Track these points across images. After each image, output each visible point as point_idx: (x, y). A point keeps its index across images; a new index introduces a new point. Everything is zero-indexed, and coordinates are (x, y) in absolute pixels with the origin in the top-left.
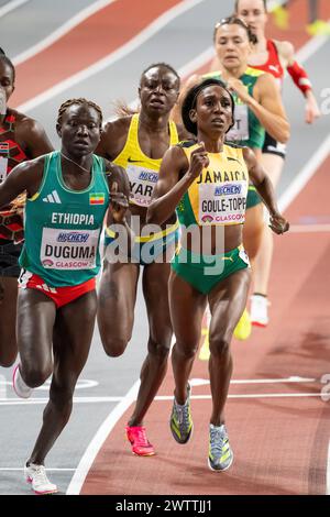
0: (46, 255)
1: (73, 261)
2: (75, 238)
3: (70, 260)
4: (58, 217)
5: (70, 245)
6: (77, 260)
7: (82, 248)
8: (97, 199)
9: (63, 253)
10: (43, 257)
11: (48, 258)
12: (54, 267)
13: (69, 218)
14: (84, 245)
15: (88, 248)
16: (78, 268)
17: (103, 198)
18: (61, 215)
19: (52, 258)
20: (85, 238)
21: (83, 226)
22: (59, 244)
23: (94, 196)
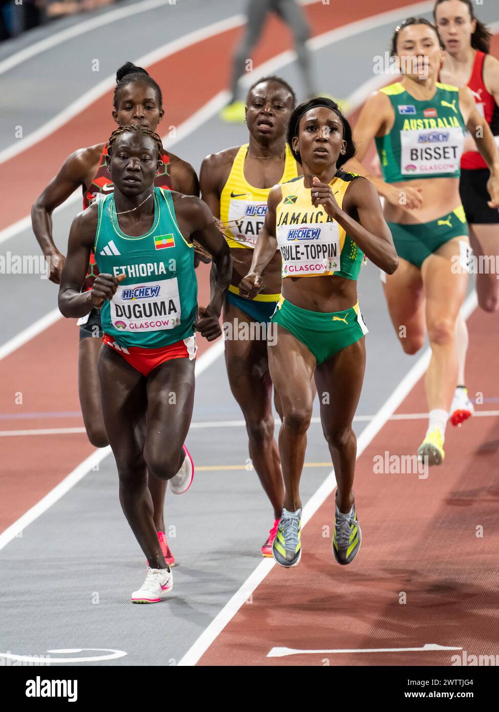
0: (118, 315)
1: (149, 320)
2: (144, 293)
3: (144, 320)
4: (120, 271)
5: (140, 302)
6: (153, 318)
7: (155, 304)
8: (164, 242)
9: (132, 312)
10: (114, 319)
11: (119, 319)
12: (128, 329)
13: (134, 270)
14: (158, 300)
16: (156, 329)
17: (172, 240)
18: (123, 268)
19: (123, 318)
20: (156, 291)
21: (153, 277)
22: (126, 303)
23: (160, 239)
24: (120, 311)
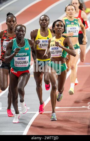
1: (23, 65)
2: (22, 59)
3: (22, 64)
4: (18, 54)
5: (21, 61)
6: (23, 64)
7: (24, 61)
8: (27, 48)
9: (19, 63)
10: (15, 64)
12: (18, 66)
13: (20, 54)
14: (25, 60)
15: (26, 61)
16: (24, 67)
17: (28, 48)
19: (17, 64)
20: (25, 59)
21: (24, 56)
22: (18, 61)
23: (26, 48)
24: (17, 62)
